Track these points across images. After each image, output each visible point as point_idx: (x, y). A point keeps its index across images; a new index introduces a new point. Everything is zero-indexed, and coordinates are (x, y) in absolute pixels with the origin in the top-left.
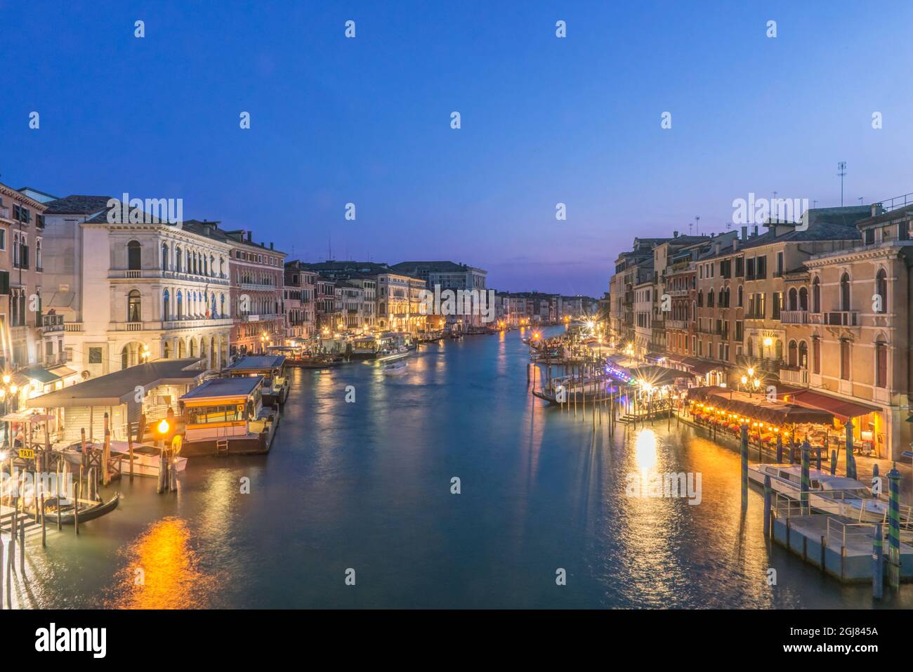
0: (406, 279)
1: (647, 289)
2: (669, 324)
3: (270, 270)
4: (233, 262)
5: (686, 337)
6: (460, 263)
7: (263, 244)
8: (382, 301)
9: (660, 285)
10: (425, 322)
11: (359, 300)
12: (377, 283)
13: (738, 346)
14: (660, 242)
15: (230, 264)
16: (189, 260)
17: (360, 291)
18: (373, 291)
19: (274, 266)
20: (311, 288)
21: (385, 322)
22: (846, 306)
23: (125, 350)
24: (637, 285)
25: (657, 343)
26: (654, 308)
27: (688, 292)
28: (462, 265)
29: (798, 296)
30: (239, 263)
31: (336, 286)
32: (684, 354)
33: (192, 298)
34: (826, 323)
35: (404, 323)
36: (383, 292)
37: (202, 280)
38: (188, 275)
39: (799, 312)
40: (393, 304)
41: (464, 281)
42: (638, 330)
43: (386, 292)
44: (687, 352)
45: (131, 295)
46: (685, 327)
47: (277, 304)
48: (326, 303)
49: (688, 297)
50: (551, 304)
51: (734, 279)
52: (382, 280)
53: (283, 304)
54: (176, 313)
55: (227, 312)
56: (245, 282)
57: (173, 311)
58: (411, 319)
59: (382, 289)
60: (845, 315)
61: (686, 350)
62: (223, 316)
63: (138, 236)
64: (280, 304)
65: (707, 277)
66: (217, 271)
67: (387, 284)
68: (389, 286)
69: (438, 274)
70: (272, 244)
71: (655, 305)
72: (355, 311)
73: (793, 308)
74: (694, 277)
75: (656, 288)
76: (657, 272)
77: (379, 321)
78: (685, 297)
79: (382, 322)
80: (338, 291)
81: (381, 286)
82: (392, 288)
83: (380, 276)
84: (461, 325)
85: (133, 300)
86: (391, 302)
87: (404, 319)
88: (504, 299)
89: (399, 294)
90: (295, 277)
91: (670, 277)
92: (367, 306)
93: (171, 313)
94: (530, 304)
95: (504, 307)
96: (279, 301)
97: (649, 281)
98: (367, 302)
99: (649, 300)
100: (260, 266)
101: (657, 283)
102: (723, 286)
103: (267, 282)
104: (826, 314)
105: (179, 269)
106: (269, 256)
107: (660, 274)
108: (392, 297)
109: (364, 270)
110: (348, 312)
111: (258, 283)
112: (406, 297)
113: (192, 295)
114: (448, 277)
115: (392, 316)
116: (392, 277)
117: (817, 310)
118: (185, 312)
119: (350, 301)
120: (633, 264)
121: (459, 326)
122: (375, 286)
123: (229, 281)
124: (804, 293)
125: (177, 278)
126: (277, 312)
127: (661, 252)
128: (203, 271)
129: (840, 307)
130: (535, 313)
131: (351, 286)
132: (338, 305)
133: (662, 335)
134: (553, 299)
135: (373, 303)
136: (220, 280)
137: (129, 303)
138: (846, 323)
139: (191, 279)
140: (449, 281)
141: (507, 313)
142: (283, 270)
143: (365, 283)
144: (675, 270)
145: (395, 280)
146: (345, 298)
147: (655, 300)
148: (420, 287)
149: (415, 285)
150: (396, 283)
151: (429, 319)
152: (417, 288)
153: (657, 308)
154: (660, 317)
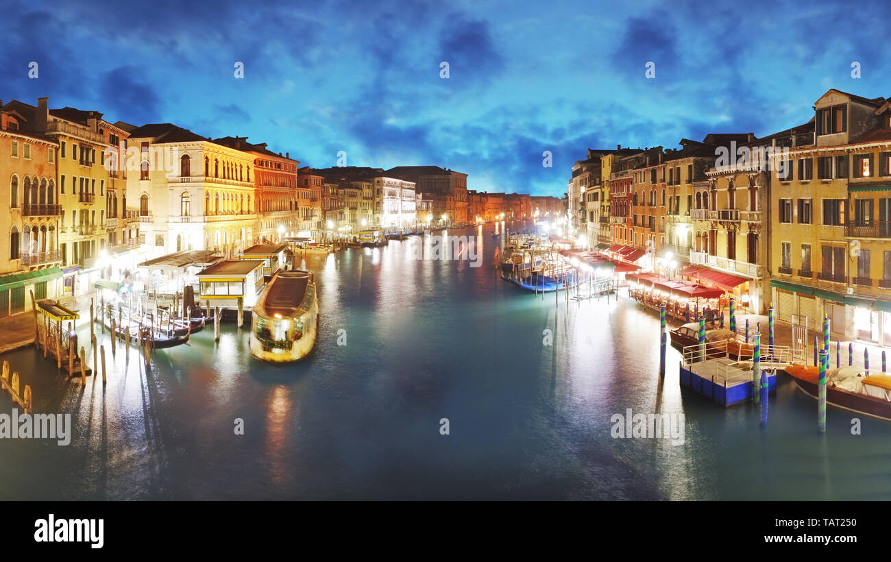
0: (398, 181)
1: (597, 191)
2: (612, 220)
3: (287, 175)
4: (257, 169)
5: (626, 229)
6: (445, 168)
7: (280, 154)
8: (377, 200)
9: (606, 187)
11: (359, 199)
12: (373, 185)
13: (662, 237)
14: (606, 153)
15: (255, 170)
16: (224, 168)
17: (359, 192)
18: (370, 191)
19: (289, 172)
20: (319, 189)
21: (380, 217)
22: (732, 207)
23: (179, 237)
24: (589, 187)
25: (604, 234)
26: (601, 206)
27: (627, 194)
28: (447, 170)
29: (702, 198)
30: (262, 170)
31: (340, 188)
33: (226, 198)
34: (719, 218)
35: (396, 219)
36: (379, 192)
37: (234, 184)
38: (224, 180)
39: (703, 210)
40: (387, 203)
41: (449, 183)
42: (589, 224)
43: (381, 192)
44: (626, 242)
45: (184, 195)
46: (625, 222)
47: (291, 202)
48: (331, 202)
49: (626, 198)
50: (522, 203)
51: (659, 184)
52: (378, 182)
53: (296, 203)
54: (214, 210)
55: (252, 209)
56: (266, 185)
57: (212, 208)
58: (403, 215)
59: (378, 190)
60: (731, 212)
62: (249, 212)
63: (189, 151)
64: (293, 203)
65: (641, 182)
66: (245, 176)
67: (383, 185)
68: (384, 187)
69: (426, 177)
70: (287, 154)
71: (603, 204)
72: (356, 209)
73: (699, 207)
75: (603, 190)
76: (603, 178)
77: (375, 217)
78: (624, 197)
79: (378, 218)
80: (342, 192)
81: (377, 187)
82: (386, 190)
83: (377, 179)
85: (184, 200)
86: (386, 201)
87: (396, 215)
89: (392, 194)
90: (306, 180)
91: (613, 182)
92: (365, 204)
93: (210, 210)
95: (482, 205)
96: (293, 200)
97: (598, 185)
98: (365, 201)
99: (598, 200)
100: (278, 172)
101: (604, 186)
102: (651, 190)
103: (283, 185)
104: (719, 212)
105: (217, 176)
106: (285, 164)
107: (606, 179)
108: (386, 196)
110: (349, 209)
111: (277, 185)
112: (398, 197)
113: (226, 195)
114: (435, 179)
115: (386, 212)
116: (386, 179)
117: (714, 209)
118: (221, 209)
119: (351, 200)
120: (586, 170)
121: (444, 221)
122: (372, 188)
123: (254, 184)
124: (705, 195)
125: (215, 182)
126: (291, 209)
127: (606, 161)
128: (234, 177)
129: (729, 207)
130: (509, 210)
131: (350, 187)
132: (341, 203)
133: (608, 228)
134: (524, 198)
135: (370, 201)
136: (247, 183)
137: (182, 202)
138: (731, 219)
139: (225, 183)
140: (435, 183)
141: (485, 211)
142: (296, 174)
143: (364, 185)
144: (617, 176)
145: (389, 182)
146: (346, 197)
147: (603, 200)
148: (410, 189)
149: (406, 187)
150: (389, 185)
151: (418, 215)
152: (408, 189)
153: (604, 206)
154: (606, 214)
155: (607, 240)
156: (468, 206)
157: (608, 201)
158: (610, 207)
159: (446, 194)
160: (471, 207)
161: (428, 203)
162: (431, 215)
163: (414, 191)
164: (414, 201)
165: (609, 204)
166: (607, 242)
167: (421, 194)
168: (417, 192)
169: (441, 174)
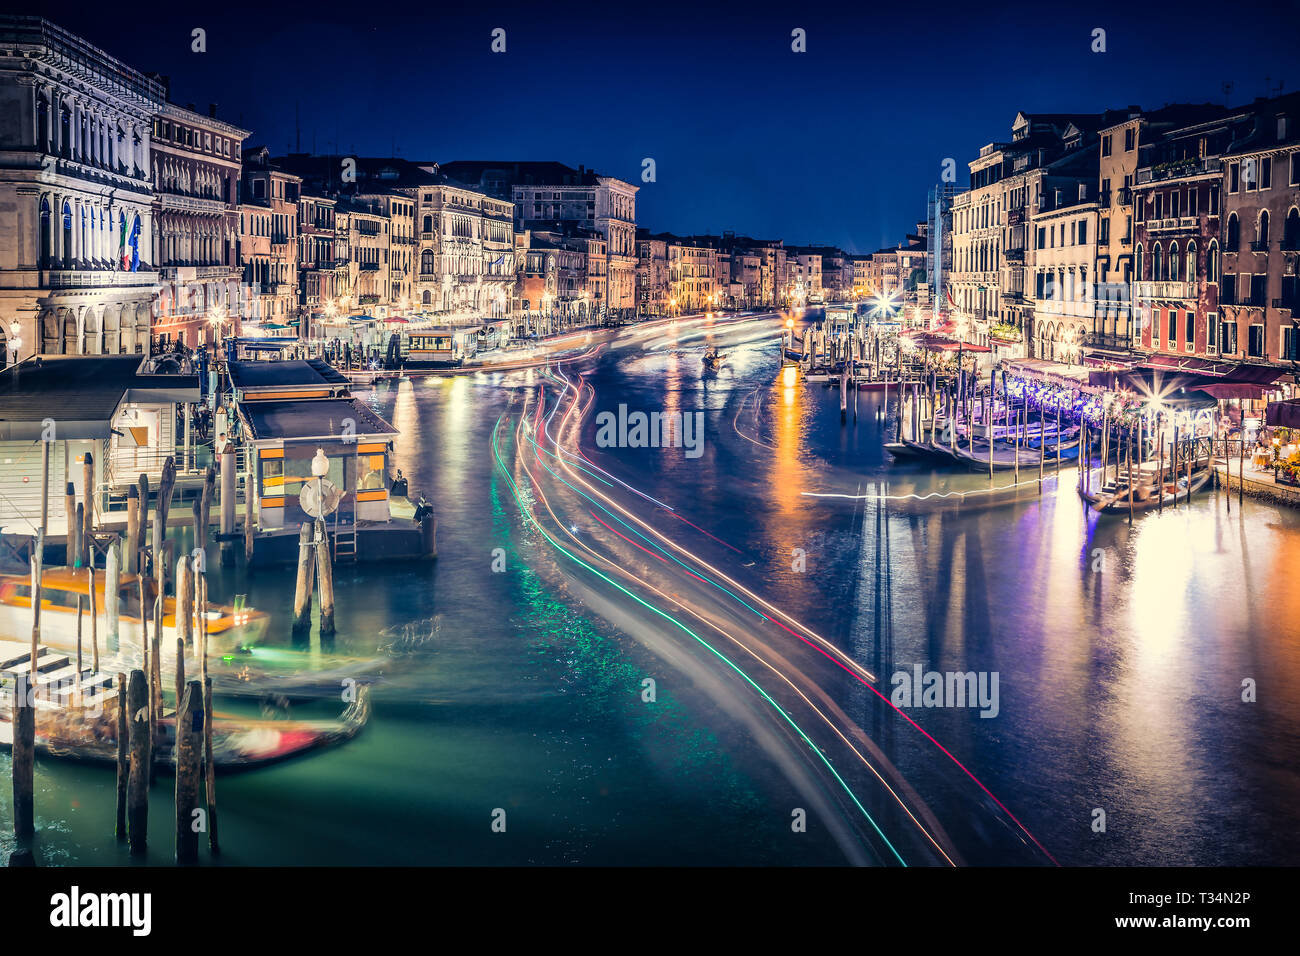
0: (477, 198)
1: (1079, 217)
2: (1139, 290)
3: (215, 165)
4: (154, 144)
5: (1191, 316)
6: (582, 167)
8: (427, 244)
9: (1116, 207)
10: (511, 293)
11: (380, 242)
12: (416, 204)
15: (150, 149)
16: (83, 132)
17: (383, 222)
18: (410, 222)
19: (222, 158)
20: (290, 210)
21: (433, 291)
24: (1041, 211)
25: (1108, 330)
26: (1098, 257)
27: (1198, 222)
28: (586, 172)
30: (160, 148)
31: (338, 209)
32: (1183, 351)
33: (89, 221)
35: (471, 298)
36: (430, 226)
37: (105, 181)
38: (83, 168)
40: (450, 254)
41: (592, 205)
43: (437, 225)
44: (1191, 347)
47: (227, 244)
48: (318, 246)
49: (1195, 231)
50: (764, 263)
52: (428, 198)
53: (238, 244)
54: (61, 253)
55: (146, 256)
56: (170, 192)
57: (57, 247)
58: (485, 287)
59: (428, 219)
61: (1187, 343)
62: (136, 265)
64: (233, 246)
65: (1252, 187)
66: (129, 163)
67: (439, 207)
68: (444, 213)
69: (534, 190)
71: (1103, 251)
72: (373, 267)
74: (1215, 192)
75: (1105, 215)
76: (1107, 183)
77: (421, 291)
78: (1188, 231)
79: (427, 294)
80: (341, 220)
81: (424, 212)
82: (449, 219)
83: (423, 191)
84: (586, 302)
86: (448, 250)
87: (471, 287)
88: (671, 248)
89: (461, 232)
90: (260, 185)
91: (1146, 192)
92: (397, 254)
93: (52, 253)
94: (723, 260)
95: (671, 264)
96: (233, 239)
97: (1083, 202)
98: (396, 248)
99: (1083, 241)
100: (197, 157)
101: (1107, 204)
103: (208, 194)
106: (213, 135)
107: (1116, 185)
108: (449, 236)
109: (387, 174)
110: (361, 269)
111: (193, 194)
112: (475, 239)
113: (88, 213)
115: (448, 279)
116: (450, 192)
118: (76, 251)
119: (367, 243)
120: (1029, 168)
121: (582, 305)
122: (412, 212)
123: (149, 186)
127: (1119, 138)
128: (107, 162)
130: (733, 282)
131: (362, 208)
132: (341, 251)
133: (1122, 314)
134: (769, 251)
135: (409, 249)
136: (134, 182)
139: (87, 177)
141: (674, 280)
142: (238, 167)
143: (394, 204)
144: (1159, 175)
145: (454, 200)
146: (353, 235)
147: (1104, 241)
148: (502, 218)
149: (493, 213)
150: (456, 206)
151: (519, 287)
152: (497, 218)
153: (1108, 257)
154: (1116, 277)
155: (1123, 344)
156: (637, 266)
157: (1126, 241)
158: (1131, 257)
159: (587, 234)
160: (644, 270)
161: (545, 256)
162: (554, 287)
163: (510, 226)
164: (509, 250)
165: (1129, 250)
166: (1122, 349)
167: (528, 232)
168: (517, 230)
169: (572, 183)
